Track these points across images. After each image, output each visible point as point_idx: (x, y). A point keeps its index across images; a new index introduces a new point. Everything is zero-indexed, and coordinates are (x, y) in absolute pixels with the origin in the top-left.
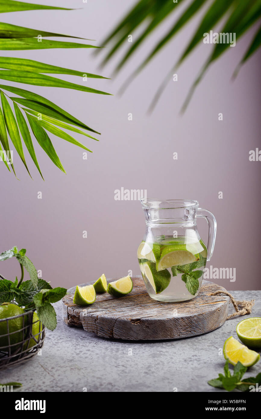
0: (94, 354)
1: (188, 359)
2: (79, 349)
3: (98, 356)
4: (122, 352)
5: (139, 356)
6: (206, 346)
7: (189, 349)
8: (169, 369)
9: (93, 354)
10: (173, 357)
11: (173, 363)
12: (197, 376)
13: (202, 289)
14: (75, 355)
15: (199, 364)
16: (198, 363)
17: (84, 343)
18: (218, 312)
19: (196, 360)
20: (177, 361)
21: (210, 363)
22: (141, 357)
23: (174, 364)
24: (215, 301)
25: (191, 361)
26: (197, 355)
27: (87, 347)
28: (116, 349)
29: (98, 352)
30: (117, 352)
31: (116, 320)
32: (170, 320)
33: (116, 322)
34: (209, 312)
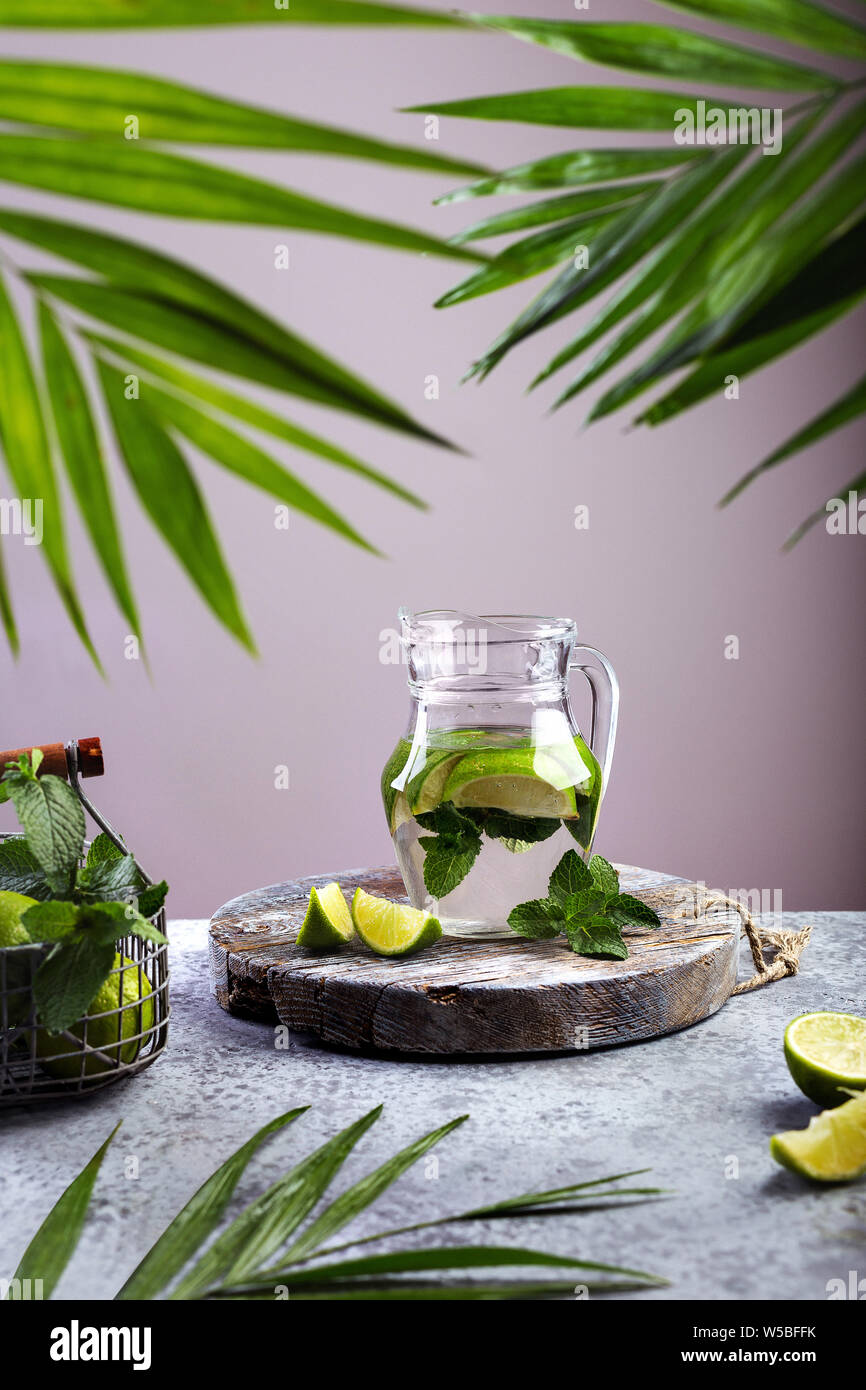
0: (261, 1096)
1: (552, 1112)
2: (213, 1082)
3: (271, 1102)
4: (348, 1091)
5: (400, 1102)
6: (615, 1075)
7: (560, 1084)
8: (492, 1140)
9: (256, 1099)
10: (507, 1107)
11: (504, 1123)
12: (575, 1163)
13: (654, 899)
14: (199, 1100)
15: (585, 1128)
16: (584, 1123)
17: (229, 1066)
18: (706, 968)
19: (578, 1115)
20: (519, 1119)
21: (619, 1125)
22: (407, 1106)
23: (508, 1126)
24: (694, 934)
25: (561, 1118)
26: (582, 1101)
27: (240, 1076)
28: (329, 1083)
29: (271, 1090)
30: (331, 1091)
31: (382, 991)
32: (552, 991)
33: (380, 997)
34: (675, 966)
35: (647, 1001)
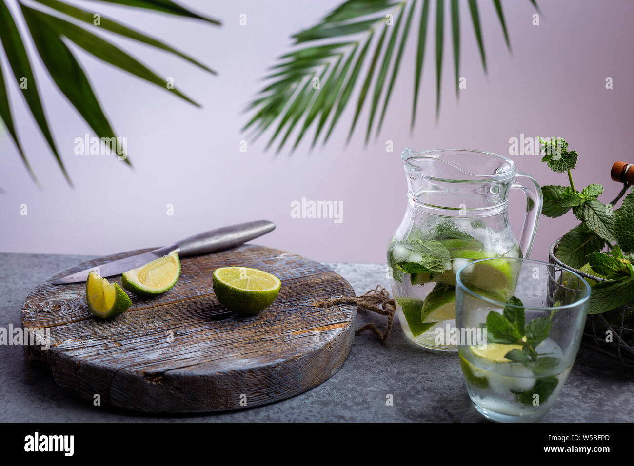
18: (329, 350)
24: (325, 323)
31: (115, 374)
32: (226, 375)
33: (114, 377)
34: (308, 353)
35: (289, 377)
